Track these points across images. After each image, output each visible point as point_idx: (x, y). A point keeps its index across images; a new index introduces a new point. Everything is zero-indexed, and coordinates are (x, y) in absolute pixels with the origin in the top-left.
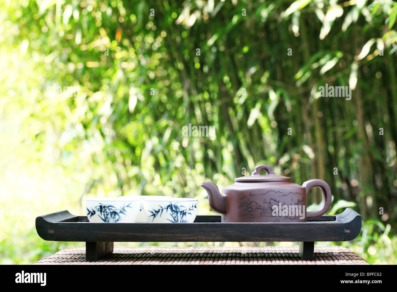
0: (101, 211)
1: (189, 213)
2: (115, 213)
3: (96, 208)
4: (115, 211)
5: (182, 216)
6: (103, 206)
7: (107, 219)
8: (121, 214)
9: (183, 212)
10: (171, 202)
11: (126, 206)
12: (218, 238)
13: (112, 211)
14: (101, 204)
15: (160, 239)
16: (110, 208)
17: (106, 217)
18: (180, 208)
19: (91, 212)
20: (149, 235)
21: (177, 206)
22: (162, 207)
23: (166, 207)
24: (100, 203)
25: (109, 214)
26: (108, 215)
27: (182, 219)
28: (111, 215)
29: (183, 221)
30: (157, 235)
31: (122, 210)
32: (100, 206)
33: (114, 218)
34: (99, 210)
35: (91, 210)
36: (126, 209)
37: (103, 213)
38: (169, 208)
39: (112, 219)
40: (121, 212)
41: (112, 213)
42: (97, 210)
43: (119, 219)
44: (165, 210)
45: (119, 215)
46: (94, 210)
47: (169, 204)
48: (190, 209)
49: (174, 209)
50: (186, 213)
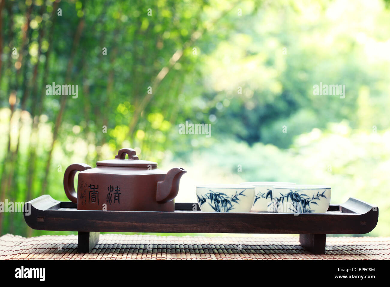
0: (212, 199)
1: (313, 202)
2: (226, 201)
3: (207, 196)
4: (226, 199)
5: (304, 205)
6: (213, 193)
7: (218, 208)
8: (233, 203)
9: (304, 201)
10: (291, 190)
11: (239, 193)
12: (224, 229)
13: (223, 199)
14: (212, 191)
15: (161, 230)
16: (221, 195)
17: (217, 205)
18: (301, 196)
19: (201, 200)
20: (149, 225)
21: (298, 194)
22: (283, 195)
23: (287, 195)
24: (210, 191)
25: (220, 202)
26: (219, 204)
27: (305, 208)
28: (222, 204)
29: (306, 211)
30: (158, 225)
31: (234, 198)
32: (210, 194)
33: (225, 206)
34: (210, 197)
35: (201, 198)
36: (239, 197)
37: (213, 201)
38: (289, 196)
39: (223, 208)
40: (233, 200)
41: (223, 201)
42: (208, 198)
43: (231, 207)
44: (285, 199)
45: (230, 204)
46: (205, 198)
47: (289, 192)
48: (313, 198)
49: (294, 197)
50: (308, 202)
